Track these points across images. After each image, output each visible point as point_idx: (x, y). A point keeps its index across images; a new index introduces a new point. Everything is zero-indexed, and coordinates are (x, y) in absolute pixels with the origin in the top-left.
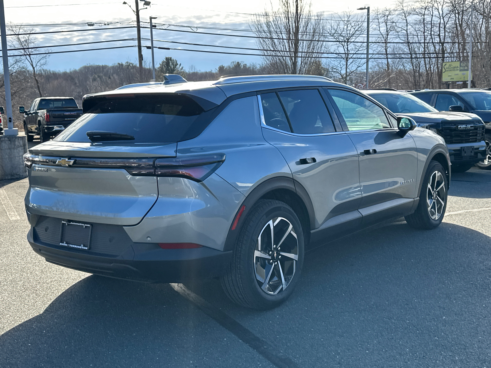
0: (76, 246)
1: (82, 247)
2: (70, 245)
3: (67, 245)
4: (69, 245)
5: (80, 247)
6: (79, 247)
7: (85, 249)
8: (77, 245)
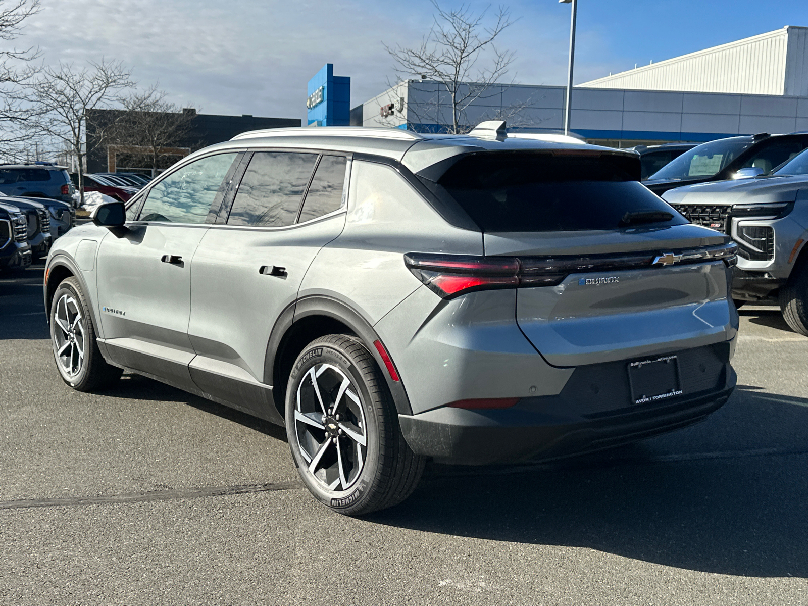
0: (663, 396)
1: (674, 393)
2: (654, 397)
3: (649, 399)
4: (652, 399)
5: (671, 394)
6: (668, 395)
7: (679, 394)
8: (664, 394)
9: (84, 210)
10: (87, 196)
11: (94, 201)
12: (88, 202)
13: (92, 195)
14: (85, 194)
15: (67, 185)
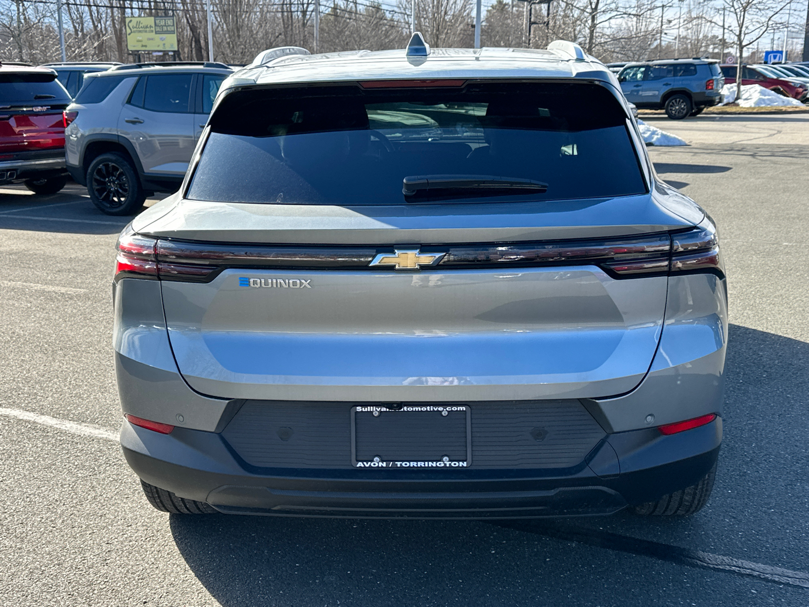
1: (447, 463)
2: (399, 464)
3: (387, 464)
4: (394, 464)
5: (440, 464)
7: (460, 467)
8: (423, 461)
9: (738, 105)
10: (744, 90)
11: (750, 96)
12: (744, 97)
13: (750, 89)
14: (742, 88)
15: (713, 80)
